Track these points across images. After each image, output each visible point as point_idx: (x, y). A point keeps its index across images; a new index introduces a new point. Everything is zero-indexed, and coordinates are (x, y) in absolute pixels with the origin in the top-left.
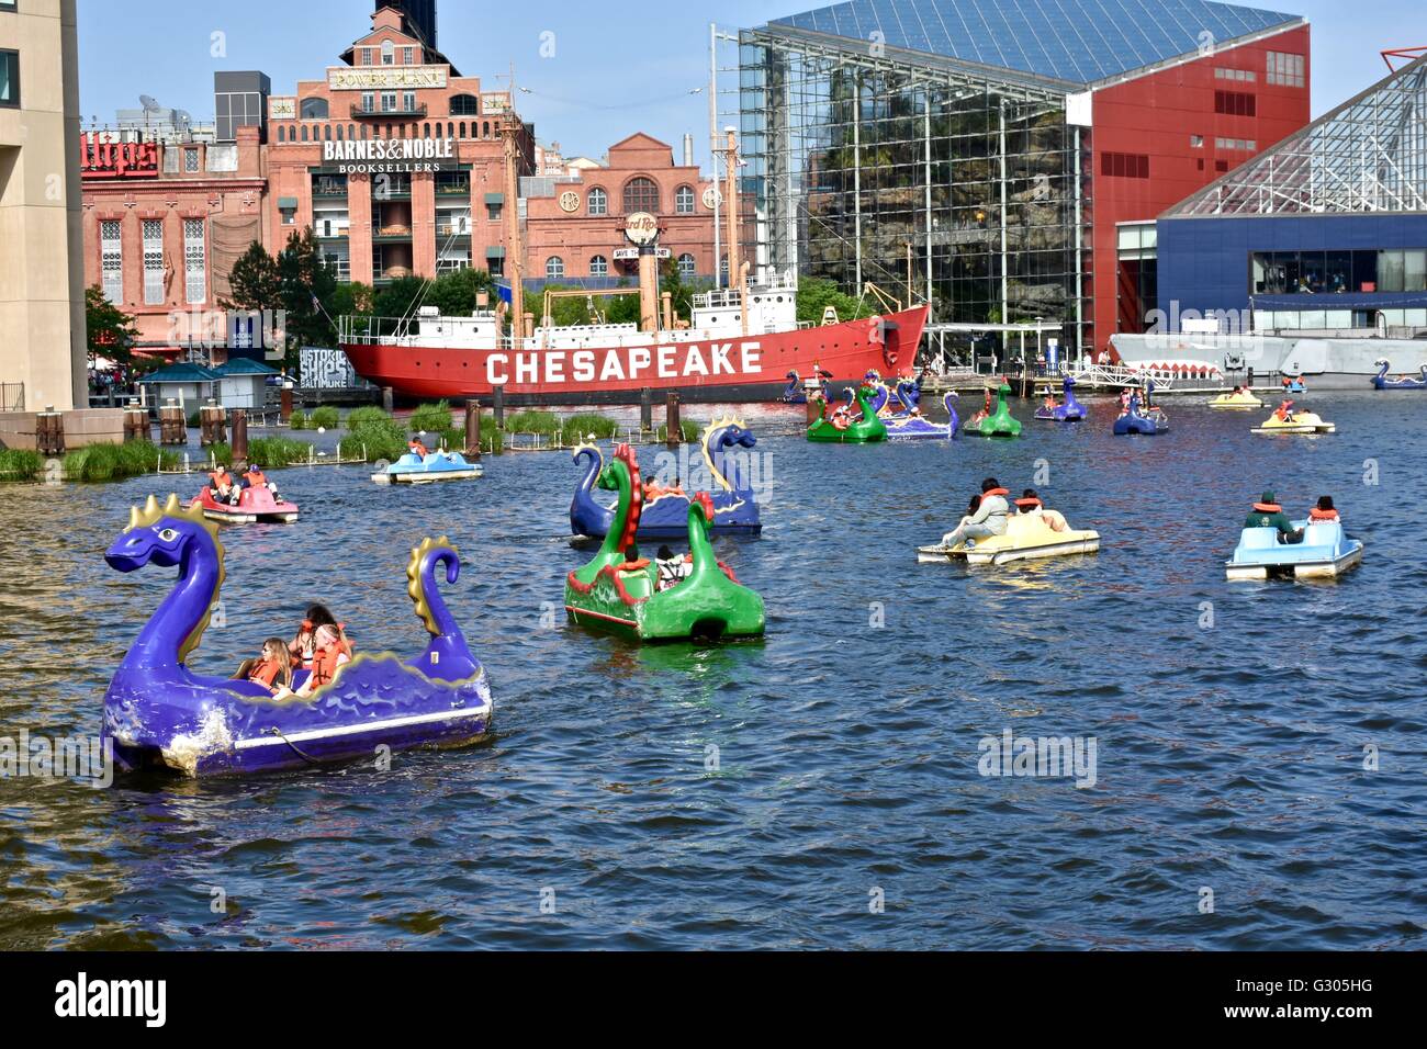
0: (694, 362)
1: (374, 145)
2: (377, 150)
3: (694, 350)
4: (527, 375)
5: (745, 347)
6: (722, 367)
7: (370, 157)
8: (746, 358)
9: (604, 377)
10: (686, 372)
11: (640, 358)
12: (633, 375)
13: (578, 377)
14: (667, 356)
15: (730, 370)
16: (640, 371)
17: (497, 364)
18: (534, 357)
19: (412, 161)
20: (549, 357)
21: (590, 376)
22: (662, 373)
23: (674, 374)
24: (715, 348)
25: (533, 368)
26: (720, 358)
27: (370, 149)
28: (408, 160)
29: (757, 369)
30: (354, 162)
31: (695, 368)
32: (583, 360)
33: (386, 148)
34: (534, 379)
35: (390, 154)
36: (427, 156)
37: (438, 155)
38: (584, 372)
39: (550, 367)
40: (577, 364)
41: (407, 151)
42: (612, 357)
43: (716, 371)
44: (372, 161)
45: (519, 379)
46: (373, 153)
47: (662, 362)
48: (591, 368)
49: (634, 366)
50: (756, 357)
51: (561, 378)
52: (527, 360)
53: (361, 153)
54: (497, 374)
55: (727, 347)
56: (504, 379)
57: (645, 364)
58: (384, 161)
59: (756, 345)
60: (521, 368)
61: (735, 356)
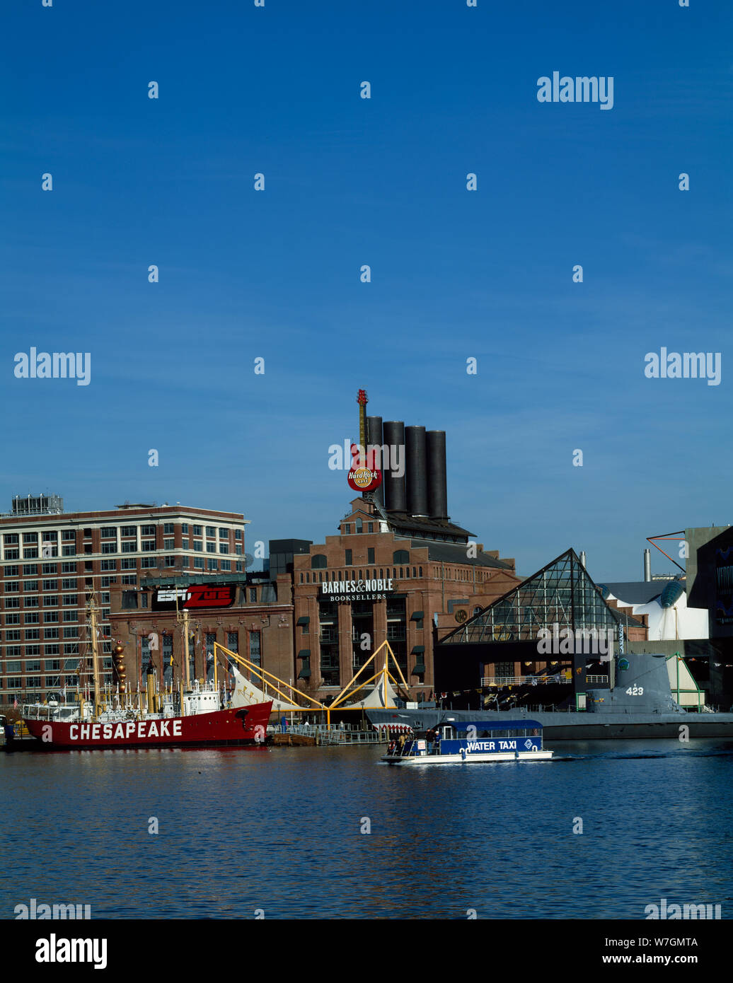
0: (153, 730)
1: (349, 584)
2: (351, 587)
3: (153, 724)
4: (85, 735)
5: (175, 722)
6: (164, 732)
7: (348, 591)
8: (175, 728)
9: (115, 737)
10: (149, 736)
11: (131, 728)
12: (128, 736)
13: (105, 737)
14: (142, 727)
15: (168, 734)
16: (130, 734)
17: (74, 729)
18: (88, 726)
19: (371, 593)
20: (95, 726)
21: (109, 737)
22: (140, 736)
23: (144, 736)
24: (162, 723)
25: (87, 732)
26: (164, 728)
27: (348, 586)
28: (368, 592)
29: (180, 734)
30: (340, 594)
31: (153, 733)
32: (108, 728)
33: (356, 585)
34: (88, 738)
35: (359, 589)
36: (379, 590)
37: (385, 589)
38: (108, 734)
39: (95, 732)
40: (105, 731)
41: (368, 587)
42: (120, 727)
43: (162, 735)
44: (348, 594)
45: (82, 738)
46: (349, 589)
47: (140, 730)
48: (110, 732)
49: (128, 731)
50: (179, 728)
51: (98, 737)
52: (85, 729)
53: (342, 589)
54: (74, 735)
55: (167, 722)
56: (77, 737)
57: (133, 731)
58: (356, 593)
59: (180, 722)
60: (83, 732)
61: (170, 728)
